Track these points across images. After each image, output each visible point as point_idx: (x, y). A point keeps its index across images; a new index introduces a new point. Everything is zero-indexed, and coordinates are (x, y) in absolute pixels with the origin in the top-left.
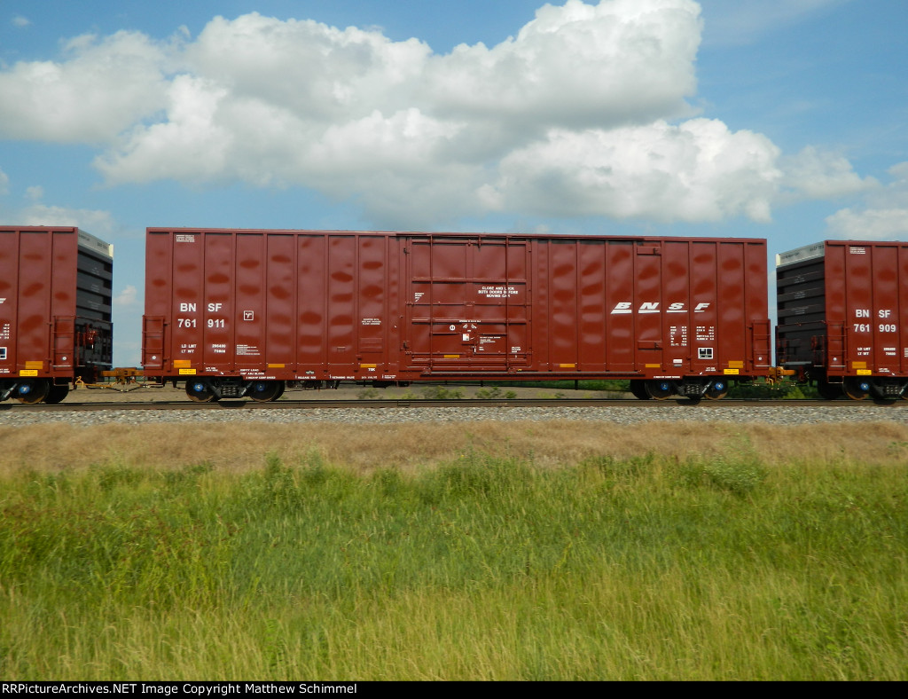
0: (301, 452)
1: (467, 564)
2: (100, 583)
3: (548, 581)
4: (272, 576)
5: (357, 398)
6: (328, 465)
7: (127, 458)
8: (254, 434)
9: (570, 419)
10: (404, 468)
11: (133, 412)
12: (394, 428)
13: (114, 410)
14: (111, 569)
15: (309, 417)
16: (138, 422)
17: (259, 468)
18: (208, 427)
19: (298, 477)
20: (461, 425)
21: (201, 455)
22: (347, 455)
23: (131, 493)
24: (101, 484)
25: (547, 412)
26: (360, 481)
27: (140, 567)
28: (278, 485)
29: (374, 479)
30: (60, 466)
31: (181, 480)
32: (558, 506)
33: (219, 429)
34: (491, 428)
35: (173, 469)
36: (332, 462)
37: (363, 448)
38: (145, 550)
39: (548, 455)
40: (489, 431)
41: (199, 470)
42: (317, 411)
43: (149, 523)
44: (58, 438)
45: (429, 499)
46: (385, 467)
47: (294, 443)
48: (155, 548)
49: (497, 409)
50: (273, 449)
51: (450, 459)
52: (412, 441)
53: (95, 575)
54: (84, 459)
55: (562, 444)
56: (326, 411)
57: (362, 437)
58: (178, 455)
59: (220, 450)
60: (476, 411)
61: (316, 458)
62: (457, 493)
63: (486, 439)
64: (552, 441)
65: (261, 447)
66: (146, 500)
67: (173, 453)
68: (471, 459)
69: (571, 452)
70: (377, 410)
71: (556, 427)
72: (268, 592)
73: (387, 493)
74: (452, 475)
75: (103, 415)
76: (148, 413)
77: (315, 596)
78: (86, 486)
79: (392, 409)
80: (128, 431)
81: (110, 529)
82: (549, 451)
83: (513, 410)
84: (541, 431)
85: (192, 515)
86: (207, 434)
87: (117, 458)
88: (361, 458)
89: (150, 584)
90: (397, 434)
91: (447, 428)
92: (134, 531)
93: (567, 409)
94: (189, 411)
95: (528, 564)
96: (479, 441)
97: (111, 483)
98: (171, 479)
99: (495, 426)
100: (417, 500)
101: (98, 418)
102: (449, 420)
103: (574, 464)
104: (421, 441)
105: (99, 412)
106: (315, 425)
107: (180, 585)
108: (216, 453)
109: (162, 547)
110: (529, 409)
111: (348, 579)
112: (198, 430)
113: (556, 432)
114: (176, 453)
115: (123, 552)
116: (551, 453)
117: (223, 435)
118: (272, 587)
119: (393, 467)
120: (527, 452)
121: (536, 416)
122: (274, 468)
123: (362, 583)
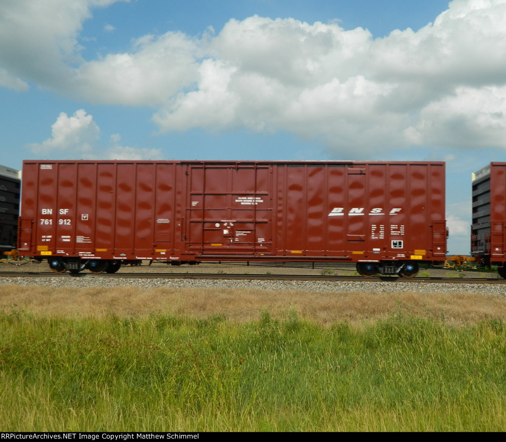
0: (283, 309)
1: (397, 391)
2: (157, 390)
3: (455, 406)
4: (266, 392)
5: (320, 274)
6: (301, 319)
7: (173, 310)
8: (253, 297)
9: (470, 292)
10: (353, 323)
11: (176, 280)
12: (346, 295)
13: (164, 278)
14: (164, 382)
15: (288, 286)
16: (180, 287)
17: (257, 319)
18: (223, 291)
19: (281, 326)
20: (392, 294)
21: (218, 310)
22: (314, 312)
23: (175, 332)
24: (157, 326)
25: (453, 287)
26: (323, 331)
27: (181, 381)
28: (269, 331)
29: (332, 329)
30: (132, 314)
31: (206, 325)
32: (462, 354)
33: (230, 293)
34: (412, 297)
35: (202, 318)
36: (304, 317)
37: (325, 308)
38: (185, 370)
39: (454, 317)
40: (411, 299)
41: (218, 320)
42: (294, 282)
43: (186, 353)
44: (130, 296)
45: (370, 345)
46: (340, 321)
47: (279, 303)
48: (191, 369)
49: (417, 284)
50: (265, 307)
51: (385, 318)
52: (358, 304)
53: (154, 385)
54: (146, 309)
55: (464, 310)
56: (300, 282)
57: (324, 301)
58: (204, 309)
59: (231, 306)
60: (402, 285)
61: (294, 314)
62: (389, 342)
63: (409, 304)
64: (456, 308)
65: (257, 306)
66: (184, 337)
67: (201, 307)
68: (400, 317)
69: (470, 316)
70: (334, 283)
71: (460, 298)
72: (263, 402)
73: (341, 339)
74: (386, 329)
75: (157, 281)
76: (185, 281)
77: (293, 407)
78: (147, 327)
79: (344, 282)
80: (173, 293)
81: (163, 356)
82: (454, 315)
83: (429, 285)
84: (449, 300)
85: (213, 349)
86: (223, 296)
87: (168, 310)
88: (323, 315)
89: (188, 393)
90: (347, 300)
91: (382, 296)
92: (178, 358)
93: (468, 285)
94: (211, 281)
95: (441, 393)
96: (405, 306)
97: (163, 326)
98: (201, 325)
99: (415, 296)
100: (362, 345)
101: (154, 284)
102: (384, 291)
103: (472, 324)
104: (364, 304)
105: (155, 280)
106: (292, 292)
107: (207, 395)
108: (227, 308)
109: (195, 369)
110: (441, 285)
111: (315, 397)
112: (217, 293)
113: (460, 301)
114: (203, 308)
115: (171, 370)
116: (456, 316)
117: (232, 297)
118: (266, 400)
119: (346, 322)
120: (440, 315)
121: (445, 290)
122: (266, 320)
123: (325, 400)
